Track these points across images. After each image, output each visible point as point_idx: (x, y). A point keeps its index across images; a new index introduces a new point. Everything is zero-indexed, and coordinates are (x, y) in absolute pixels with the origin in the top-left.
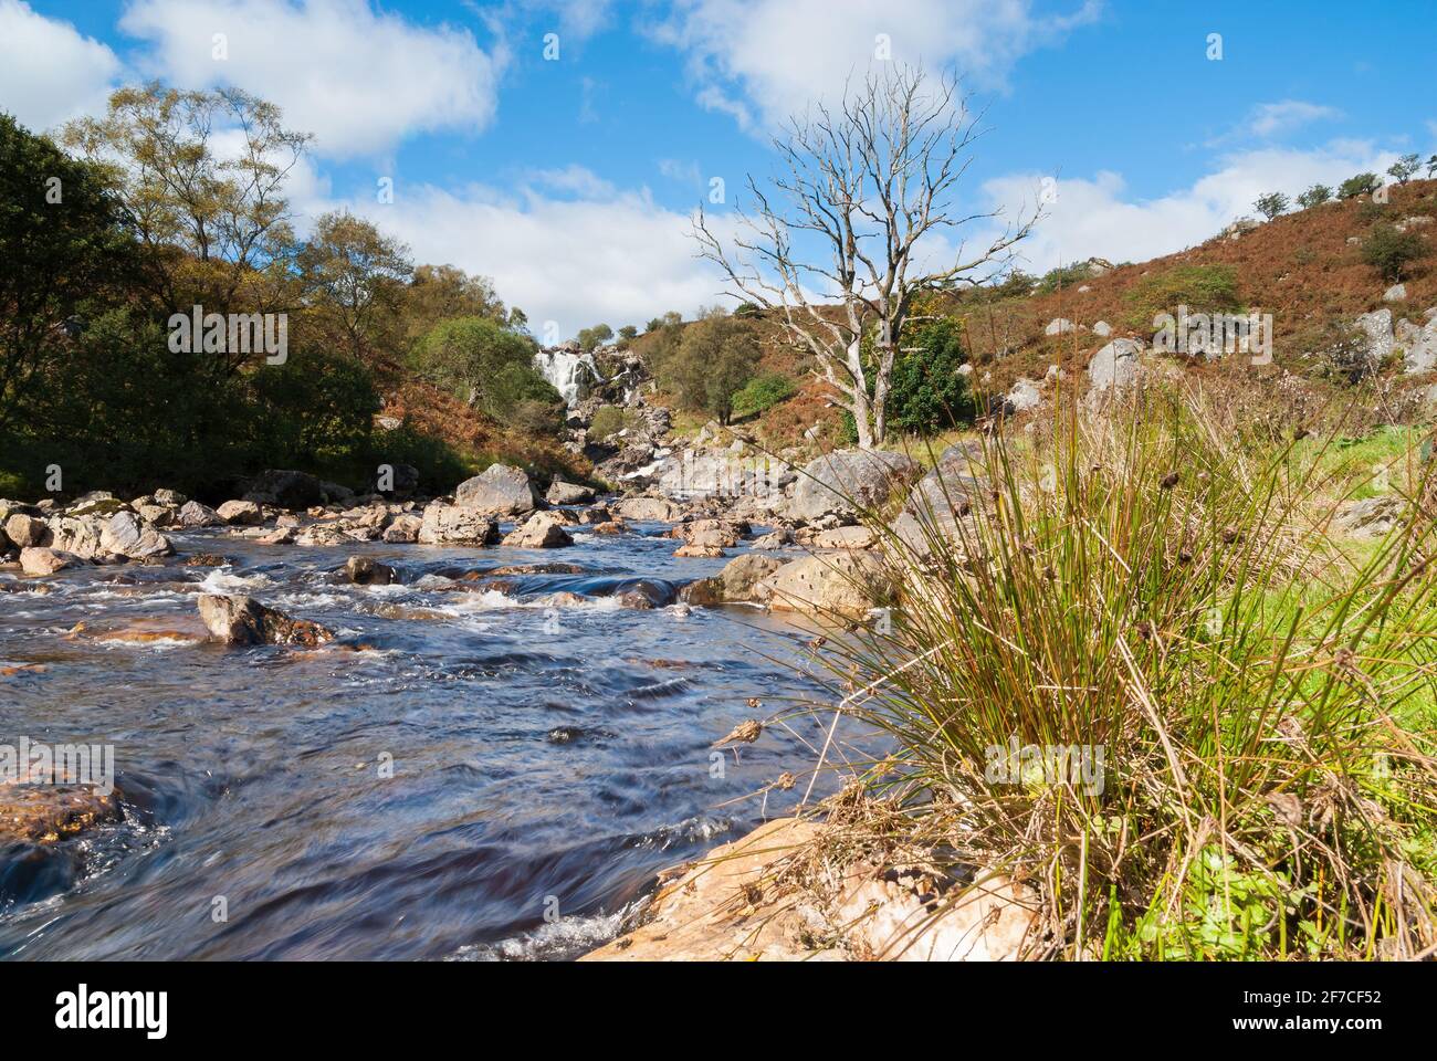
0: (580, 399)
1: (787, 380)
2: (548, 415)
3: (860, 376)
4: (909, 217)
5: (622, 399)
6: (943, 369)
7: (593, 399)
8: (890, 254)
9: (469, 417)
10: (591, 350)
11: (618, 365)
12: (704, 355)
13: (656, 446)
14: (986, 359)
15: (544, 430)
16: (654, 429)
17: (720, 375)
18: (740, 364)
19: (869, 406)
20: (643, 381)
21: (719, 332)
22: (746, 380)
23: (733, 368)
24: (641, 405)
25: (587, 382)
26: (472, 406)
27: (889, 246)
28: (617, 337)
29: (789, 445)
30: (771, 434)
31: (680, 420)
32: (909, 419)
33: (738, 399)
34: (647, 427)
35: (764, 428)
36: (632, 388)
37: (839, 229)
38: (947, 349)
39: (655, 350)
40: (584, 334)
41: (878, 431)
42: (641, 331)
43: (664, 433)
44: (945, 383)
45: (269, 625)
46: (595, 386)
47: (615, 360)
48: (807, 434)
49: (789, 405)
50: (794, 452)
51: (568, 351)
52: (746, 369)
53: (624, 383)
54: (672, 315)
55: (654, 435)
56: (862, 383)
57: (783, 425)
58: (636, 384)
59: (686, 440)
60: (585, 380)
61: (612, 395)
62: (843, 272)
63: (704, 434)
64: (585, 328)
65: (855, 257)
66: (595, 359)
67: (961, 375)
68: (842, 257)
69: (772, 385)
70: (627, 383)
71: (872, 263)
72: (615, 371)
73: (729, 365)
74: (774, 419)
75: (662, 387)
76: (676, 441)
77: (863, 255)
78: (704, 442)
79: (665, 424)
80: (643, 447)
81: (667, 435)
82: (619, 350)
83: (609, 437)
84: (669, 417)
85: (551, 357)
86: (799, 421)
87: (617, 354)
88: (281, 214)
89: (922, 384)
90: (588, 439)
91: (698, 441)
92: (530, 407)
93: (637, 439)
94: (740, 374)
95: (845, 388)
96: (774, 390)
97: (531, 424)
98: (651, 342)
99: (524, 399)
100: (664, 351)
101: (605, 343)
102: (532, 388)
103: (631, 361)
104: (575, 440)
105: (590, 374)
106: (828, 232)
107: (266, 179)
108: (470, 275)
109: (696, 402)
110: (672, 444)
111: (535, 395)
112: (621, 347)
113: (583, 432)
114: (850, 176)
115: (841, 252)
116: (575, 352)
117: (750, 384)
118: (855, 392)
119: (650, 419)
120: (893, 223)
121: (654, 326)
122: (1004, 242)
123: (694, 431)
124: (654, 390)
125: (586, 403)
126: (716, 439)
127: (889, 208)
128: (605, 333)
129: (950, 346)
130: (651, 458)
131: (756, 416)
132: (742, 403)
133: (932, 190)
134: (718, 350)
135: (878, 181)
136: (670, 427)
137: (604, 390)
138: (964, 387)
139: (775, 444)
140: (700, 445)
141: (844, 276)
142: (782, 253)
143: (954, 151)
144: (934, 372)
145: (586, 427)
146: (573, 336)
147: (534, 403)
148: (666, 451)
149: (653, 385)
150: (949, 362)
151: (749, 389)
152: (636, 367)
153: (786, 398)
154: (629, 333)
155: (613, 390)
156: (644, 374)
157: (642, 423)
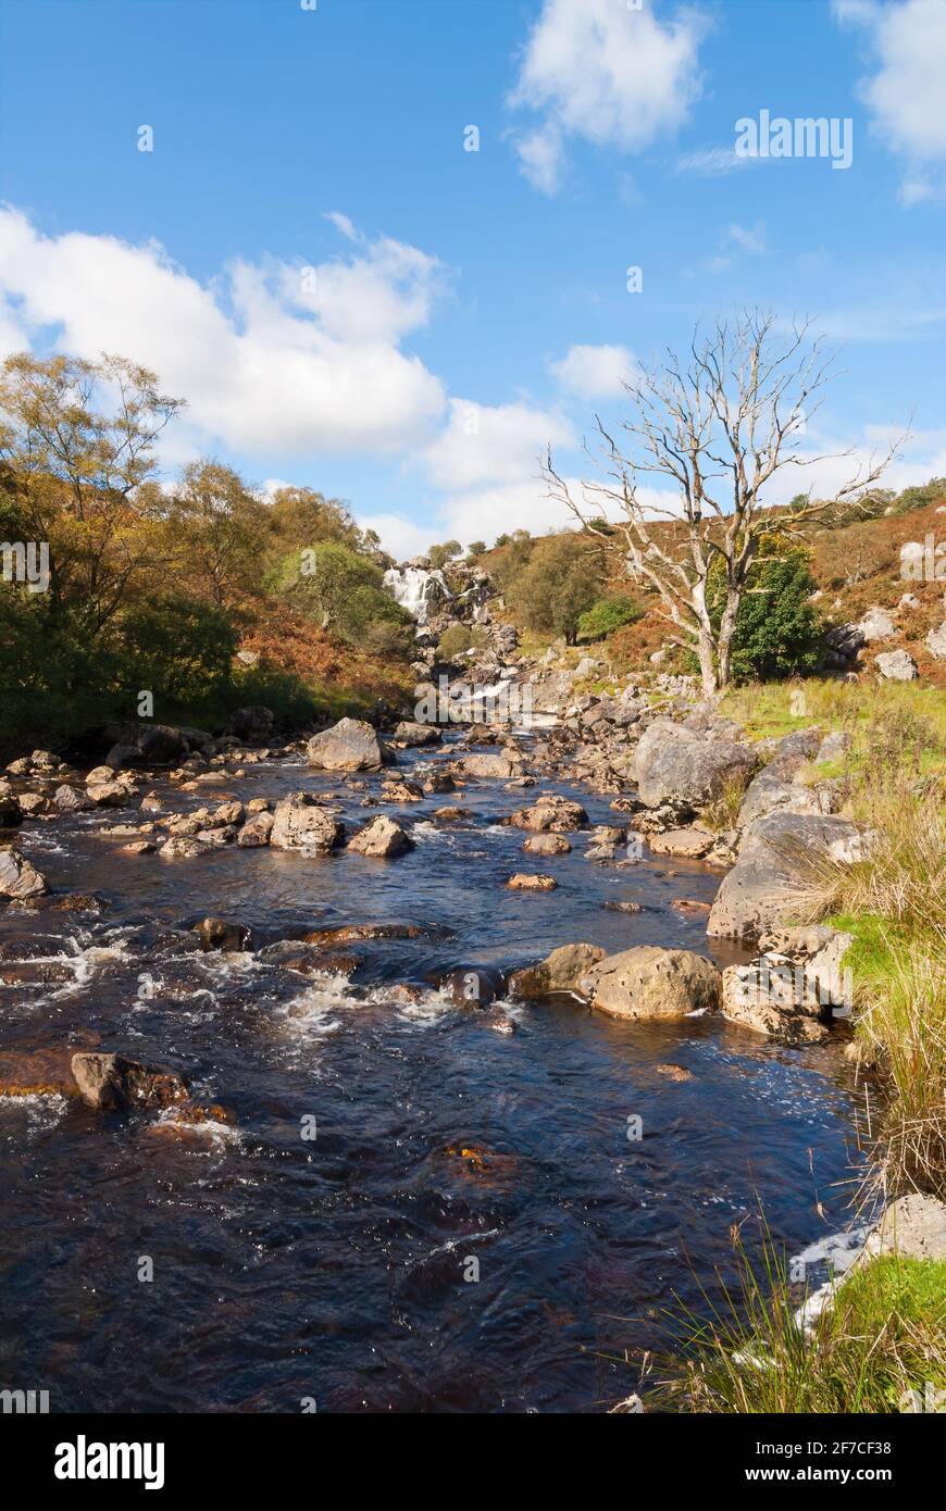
0: (430, 615)
1: (634, 601)
2: (399, 636)
3: (705, 617)
4: (757, 457)
5: (470, 615)
6: (791, 601)
7: (443, 615)
8: (737, 497)
9: (322, 641)
10: (440, 567)
11: (467, 581)
12: (551, 576)
13: (503, 665)
14: (837, 585)
15: (394, 651)
16: (501, 647)
17: (567, 597)
18: (587, 586)
19: (714, 647)
20: (491, 597)
21: (567, 553)
22: (592, 601)
23: (580, 590)
24: (488, 622)
25: (436, 598)
26: (326, 629)
27: (737, 489)
28: (467, 553)
29: (634, 670)
30: (616, 656)
31: (527, 638)
32: (755, 651)
33: (584, 621)
34: (495, 645)
35: (610, 651)
36: (481, 604)
37: (686, 470)
38: (795, 580)
39: (503, 566)
40: (435, 550)
41: (722, 673)
42: (490, 546)
43: (511, 651)
44: (793, 615)
45: (132, 1081)
46: (445, 602)
47: (464, 576)
48: (652, 658)
49: (635, 627)
50: (639, 676)
51: (418, 567)
52: (593, 590)
53: (473, 599)
54: (521, 533)
55: (501, 653)
56: (707, 624)
57: (629, 648)
58: (484, 600)
59: (533, 659)
60: (435, 596)
61: (461, 612)
62: (689, 513)
63: (550, 654)
64: (435, 544)
65: (702, 499)
66: (445, 574)
67: (809, 606)
68: (689, 499)
69: (619, 607)
70: (475, 599)
71: (719, 505)
72: (464, 587)
73: (576, 587)
74: (620, 641)
75: (509, 605)
76: (523, 660)
77: (710, 498)
78: (550, 663)
79: (512, 642)
80: (490, 667)
81: (514, 654)
82: (469, 566)
83: (457, 656)
84: (516, 635)
85: (402, 573)
86: (645, 645)
87: (466, 570)
88: (150, 472)
89: (769, 615)
90: (437, 657)
91: (544, 661)
92: (381, 629)
93: (484, 658)
94: (587, 595)
95: (690, 628)
96: (620, 612)
97: (382, 645)
98: (500, 558)
99: (375, 620)
100: (512, 569)
101: (455, 558)
102: (383, 609)
103: (480, 577)
104: (423, 659)
105: (440, 590)
106: (675, 474)
107: (137, 441)
108: (328, 497)
109: (543, 623)
110: (519, 663)
111: (386, 616)
112: (471, 563)
113: (432, 651)
114: (698, 419)
115: (688, 493)
116: (426, 569)
117: (597, 605)
118: (699, 633)
119: (498, 637)
120: (741, 465)
121: (503, 541)
122: (855, 484)
123: (540, 650)
124: (502, 607)
125: (435, 619)
126: (562, 660)
127: (737, 451)
128: (455, 548)
129: (798, 577)
130: (497, 678)
131: (603, 637)
132: (588, 625)
133: (781, 433)
134: (565, 572)
135: (726, 423)
136: (517, 645)
137: (453, 606)
138: (812, 618)
139: (619, 669)
140: (546, 666)
141: (690, 517)
142: (629, 492)
143: (805, 394)
144: (783, 603)
145: (435, 644)
146: (424, 553)
147: (385, 624)
148: (513, 671)
149: (501, 602)
150: (797, 593)
151: (595, 611)
152: (484, 583)
153: (633, 620)
154: (479, 549)
155: (462, 607)
156: (492, 590)
157: (490, 641)
